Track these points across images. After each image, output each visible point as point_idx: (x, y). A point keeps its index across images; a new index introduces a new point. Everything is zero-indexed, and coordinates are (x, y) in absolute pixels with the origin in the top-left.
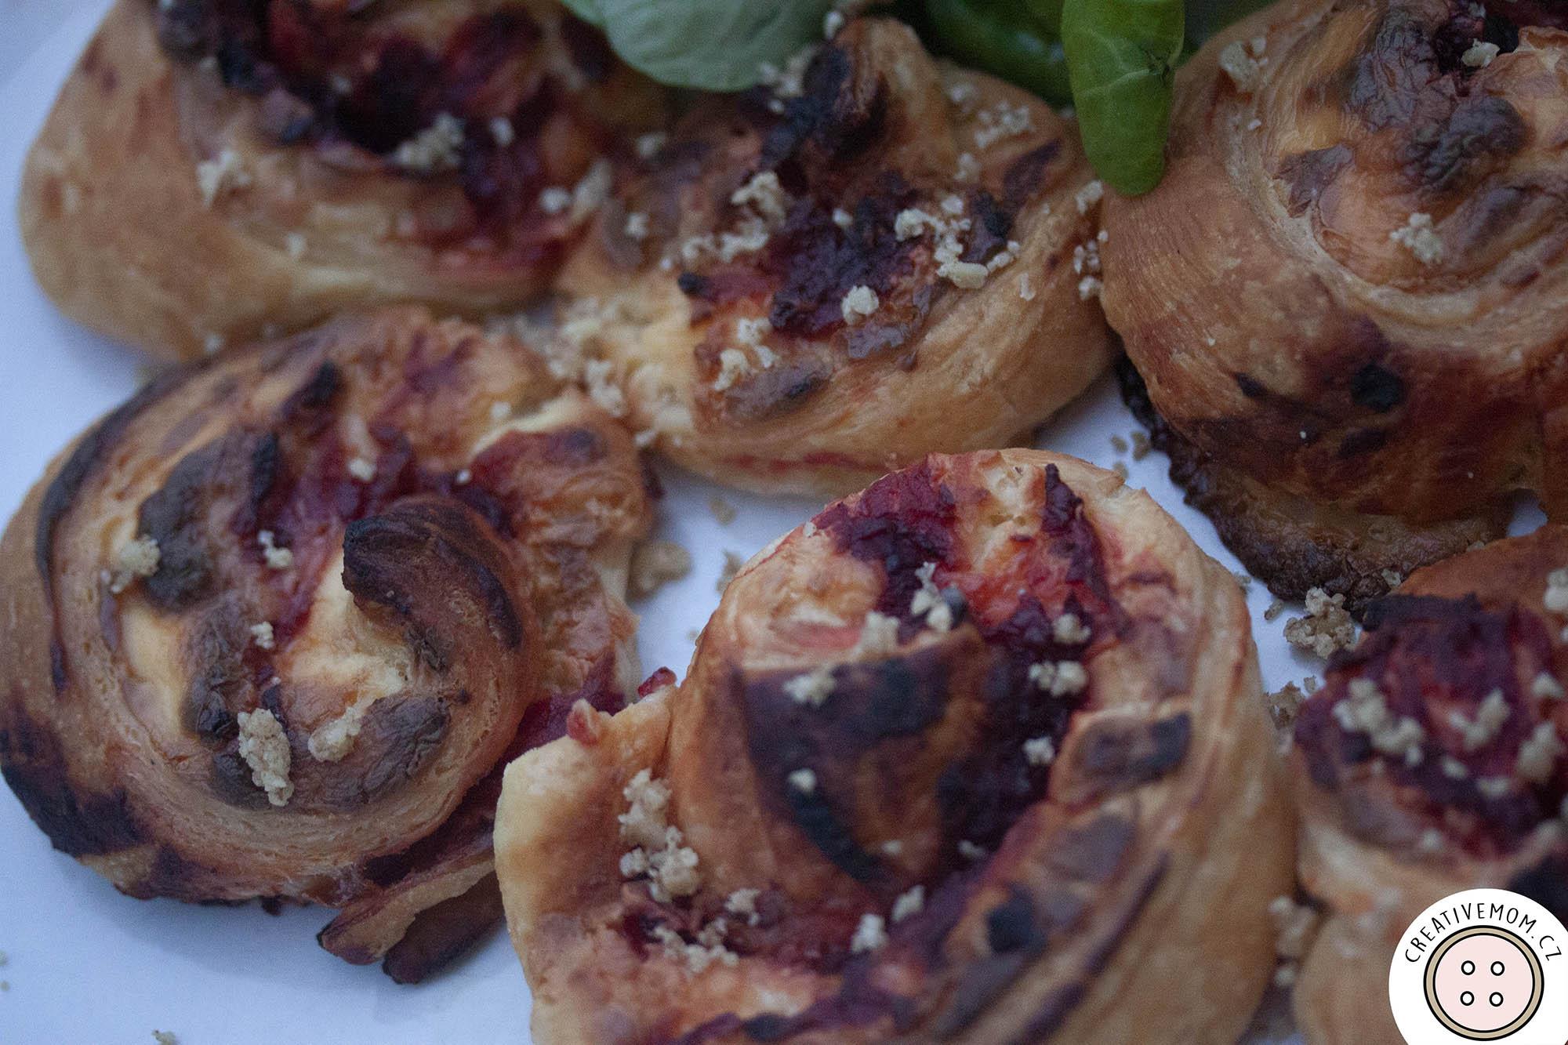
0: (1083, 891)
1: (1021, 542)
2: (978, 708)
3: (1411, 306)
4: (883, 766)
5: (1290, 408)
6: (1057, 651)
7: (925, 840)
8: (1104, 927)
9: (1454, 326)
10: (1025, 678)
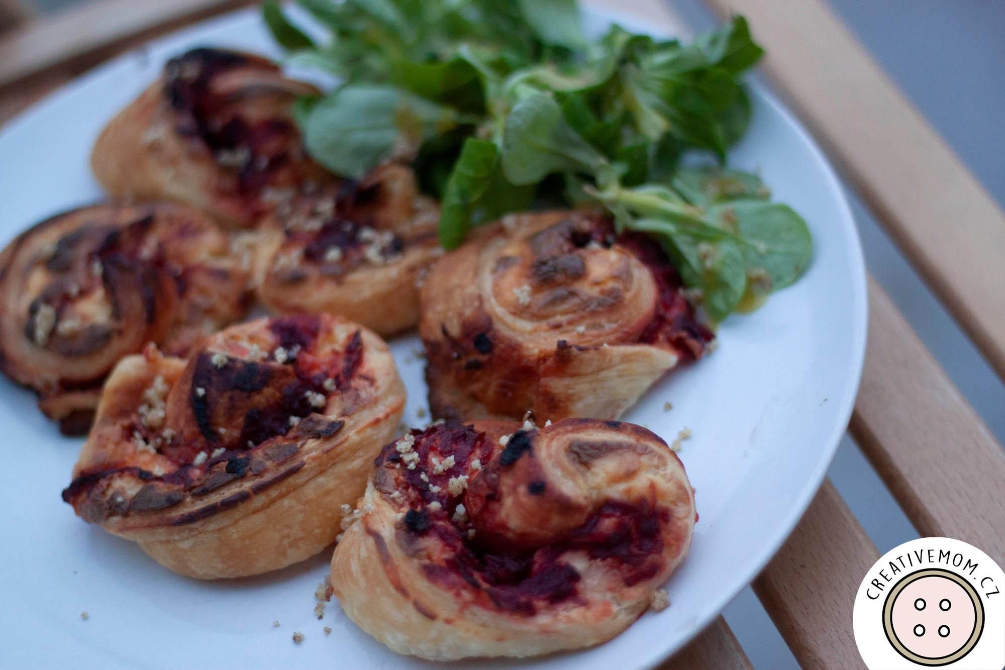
0: (269, 464)
1: (335, 353)
2: (278, 395)
3: (510, 319)
4: (231, 399)
5: (454, 343)
6: (320, 389)
7: (236, 433)
8: (268, 477)
9: (522, 333)
10: (302, 393)
